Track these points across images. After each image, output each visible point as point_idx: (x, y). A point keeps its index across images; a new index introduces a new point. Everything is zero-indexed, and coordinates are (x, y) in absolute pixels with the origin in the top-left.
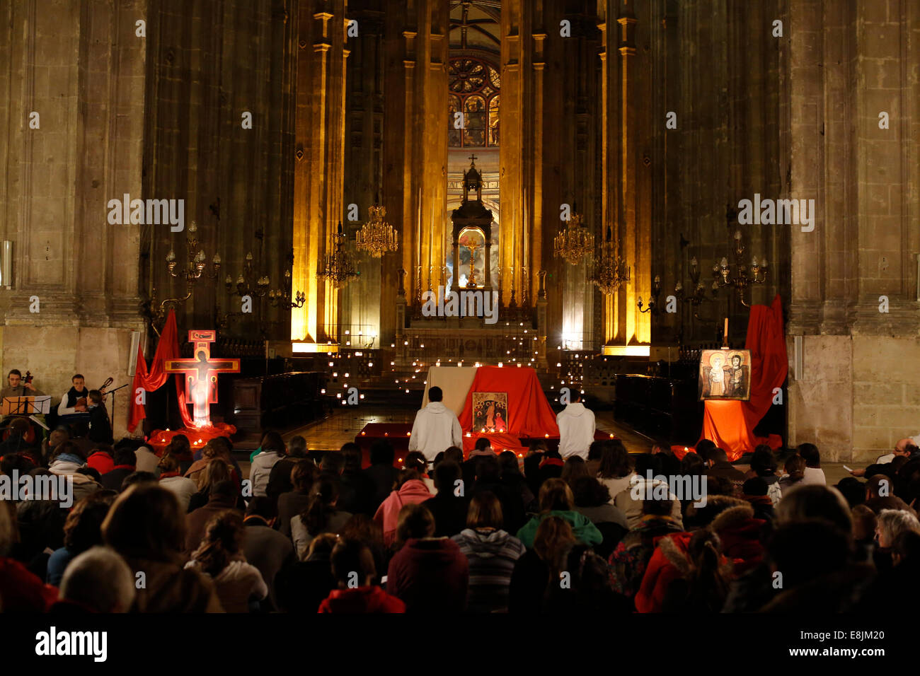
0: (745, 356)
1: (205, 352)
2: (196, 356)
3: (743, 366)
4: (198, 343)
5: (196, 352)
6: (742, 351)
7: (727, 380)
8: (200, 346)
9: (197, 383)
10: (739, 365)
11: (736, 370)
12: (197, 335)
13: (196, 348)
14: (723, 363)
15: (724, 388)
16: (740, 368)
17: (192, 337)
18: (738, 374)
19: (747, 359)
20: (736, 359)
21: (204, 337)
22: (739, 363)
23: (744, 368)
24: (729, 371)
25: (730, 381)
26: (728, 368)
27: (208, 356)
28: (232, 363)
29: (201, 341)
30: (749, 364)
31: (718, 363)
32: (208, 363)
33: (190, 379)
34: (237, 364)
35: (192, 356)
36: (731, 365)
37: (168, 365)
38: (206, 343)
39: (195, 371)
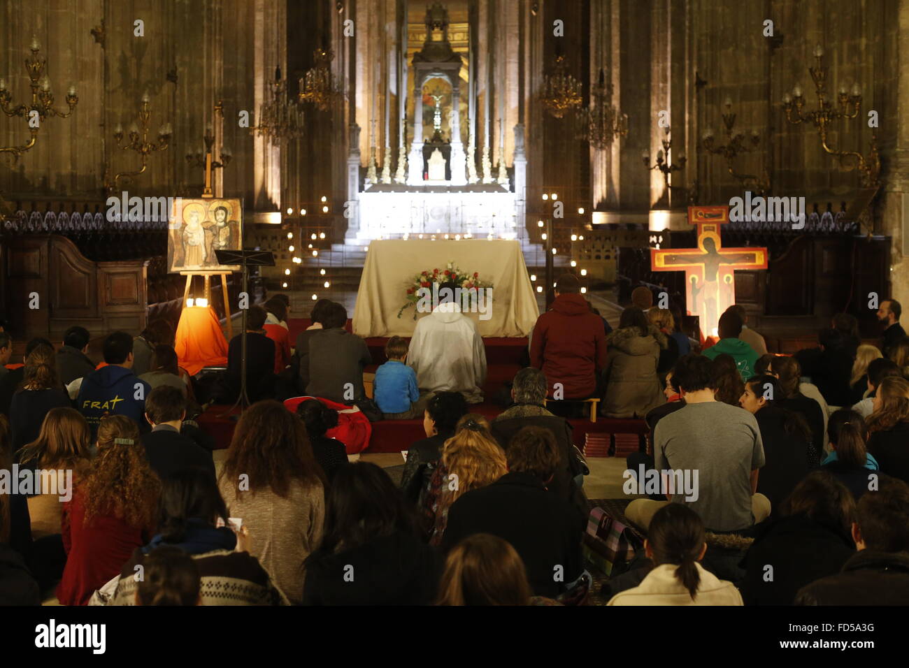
0: (234, 208)
1: (714, 240)
2: (701, 246)
3: (230, 221)
4: (703, 226)
5: (701, 238)
6: (230, 201)
7: (209, 241)
8: (705, 230)
9: (703, 285)
10: (225, 220)
11: (220, 228)
12: (701, 214)
13: (701, 233)
14: (202, 218)
15: (204, 254)
16: (226, 224)
17: (693, 216)
18: (225, 233)
19: (237, 210)
20: (220, 212)
21: (712, 216)
22: (226, 217)
23: (231, 224)
24: (210, 229)
25: (212, 244)
26: (210, 224)
27: (718, 246)
28: (754, 255)
29: (707, 223)
30: (239, 220)
31: (194, 219)
32: (720, 255)
33: (693, 279)
34: (763, 256)
35: (694, 245)
36: (213, 221)
37: (659, 259)
38: (715, 225)
39: (701, 267)
